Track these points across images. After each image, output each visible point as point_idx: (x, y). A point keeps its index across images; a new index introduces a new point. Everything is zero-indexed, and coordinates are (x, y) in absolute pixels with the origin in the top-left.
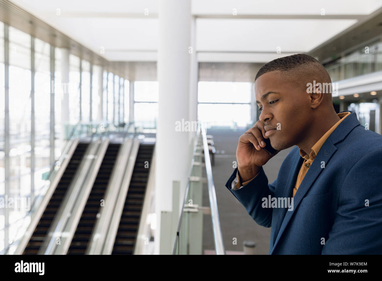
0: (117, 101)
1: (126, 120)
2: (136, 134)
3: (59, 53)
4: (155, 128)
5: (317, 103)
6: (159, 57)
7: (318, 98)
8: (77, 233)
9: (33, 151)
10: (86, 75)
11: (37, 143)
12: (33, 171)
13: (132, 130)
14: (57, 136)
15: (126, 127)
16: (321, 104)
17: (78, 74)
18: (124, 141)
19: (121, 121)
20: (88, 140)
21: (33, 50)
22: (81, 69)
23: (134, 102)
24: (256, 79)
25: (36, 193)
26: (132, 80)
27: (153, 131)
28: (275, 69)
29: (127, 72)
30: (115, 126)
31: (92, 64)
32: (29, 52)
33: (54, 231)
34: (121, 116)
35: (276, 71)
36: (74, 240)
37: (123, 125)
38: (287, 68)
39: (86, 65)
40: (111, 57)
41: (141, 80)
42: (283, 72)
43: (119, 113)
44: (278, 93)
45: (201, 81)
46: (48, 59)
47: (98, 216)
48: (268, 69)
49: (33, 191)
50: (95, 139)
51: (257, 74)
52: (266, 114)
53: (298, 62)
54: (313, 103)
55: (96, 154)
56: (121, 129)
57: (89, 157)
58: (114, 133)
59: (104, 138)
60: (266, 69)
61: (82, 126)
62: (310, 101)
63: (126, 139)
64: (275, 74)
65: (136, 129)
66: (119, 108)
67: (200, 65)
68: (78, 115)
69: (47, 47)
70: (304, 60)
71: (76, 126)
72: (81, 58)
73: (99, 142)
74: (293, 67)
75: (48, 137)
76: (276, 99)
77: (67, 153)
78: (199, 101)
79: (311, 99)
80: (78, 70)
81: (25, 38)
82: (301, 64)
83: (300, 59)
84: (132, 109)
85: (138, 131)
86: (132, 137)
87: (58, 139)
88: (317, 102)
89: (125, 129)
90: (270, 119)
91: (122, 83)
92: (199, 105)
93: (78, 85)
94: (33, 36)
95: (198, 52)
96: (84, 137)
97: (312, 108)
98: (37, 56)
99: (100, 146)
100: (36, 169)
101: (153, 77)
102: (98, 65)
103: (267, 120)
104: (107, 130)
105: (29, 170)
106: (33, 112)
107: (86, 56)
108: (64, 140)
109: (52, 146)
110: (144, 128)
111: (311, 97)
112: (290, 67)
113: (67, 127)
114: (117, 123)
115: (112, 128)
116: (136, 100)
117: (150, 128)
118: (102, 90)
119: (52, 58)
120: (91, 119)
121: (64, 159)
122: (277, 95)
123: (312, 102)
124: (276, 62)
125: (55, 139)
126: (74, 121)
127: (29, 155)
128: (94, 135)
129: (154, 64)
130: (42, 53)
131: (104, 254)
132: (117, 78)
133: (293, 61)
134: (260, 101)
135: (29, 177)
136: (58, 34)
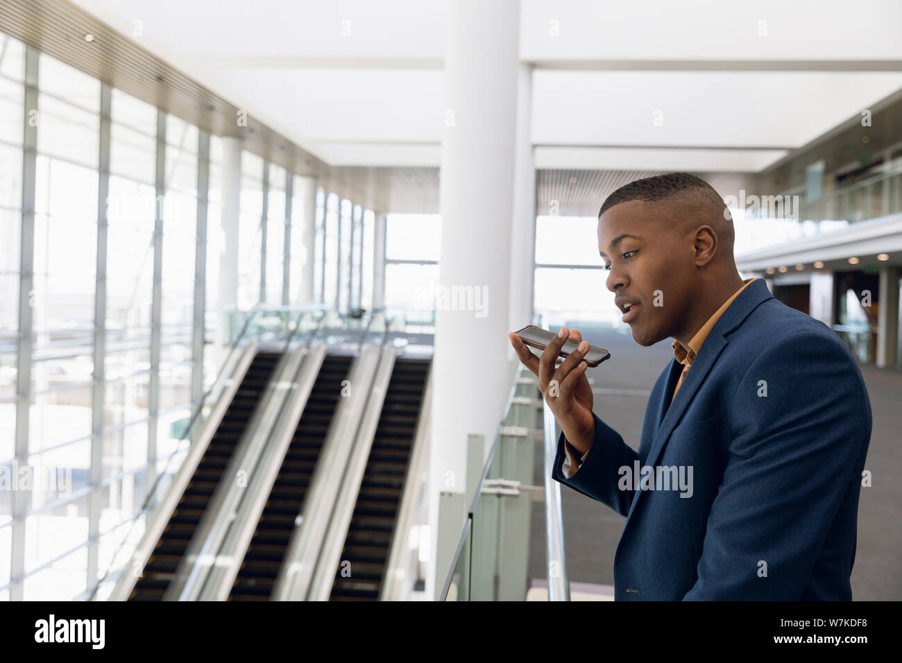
0: (345, 258)
1: (367, 304)
2: (388, 336)
3: (219, 147)
4: (432, 323)
5: (707, 258)
6: (444, 159)
7: (708, 248)
8: (249, 557)
9: (155, 369)
10: (277, 198)
11: (164, 354)
12: (154, 415)
13: (378, 326)
14: (208, 337)
15: (366, 318)
16: (713, 258)
17: (260, 194)
18: (359, 350)
19: (355, 305)
20: (280, 346)
21: (161, 140)
22: (266, 184)
23: (386, 261)
24: (600, 215)
25: (160, 467)
26: (381, 212)
27: (427, 330)
28: (635, 197)
29: (370, 191)
30: (341, 316)
31: (291, 172)
32: (151, 144)
33: (198, 552)
34: (355, 292)
35: (635, 201)
36: (243, 574)
37: (358, 314)
38: (654, 196)
39: (278, 175)
40: (334, 156)
41: (404, 210)
42: (648, 203)
43: (350, 286)
44: (639, 238)
45: (541, 215)
46: (193, 160)
47: (299, 520)
48: (621, 198)
49: (152, 460)
50: (294, 345)
51: (603, 207)
52: (618, 276)
53: (674, 186)
54: (699, 258)
55: (296, 379)
56: (354, 324)
57: (281, 385)
58: (337, 332)
59: (315, 343)
60: (618, 198)
61: (266, 314)
62: (694, 254)
63: (365, 347)
64: (635, 205)
65: (387, 324)
66: (351, 274)
67: (541, 176)
68: (256, 289)
69: (193, 134)
70: (684, 182)
71: (254, 313)
72: (267, 159)
73: (304, 351)
74: (665, 195)
75: (187, 338)
76: (635, 249)
77: (232, 376)
78: (539, 261)
79: (695, 250)
80: (259, 185)
81: (146, 114)
82: (679, 189)
83: (677, 181)
84: (380, 277)
85: (392, 328)
86: (378, 341)
87: (211, 343)
88: (706, 256)
89: (364, 323)
90: (625, 286)
91: (357, 217)
92: (538, 271)
93: (258, 220)
94: (163, 109)
95: (535, 146)
96: (270, 341)
97: (697, 266)
98: (171, 153)
99: (305, 359)
100: (161, 411)
101: (430, 205)
102: (304, 175)
103: (619, 288)
104: (322, 325)
105: (144, 413)
106: (157, 279)
107: (277, 154)
108: (225, 345)
109: (197, 359)
110: (407, 323)
111: (696, 248)
112: (661, 195)
113: (232, 316)
114: (344, 310)
115: (334, 322)
116: (389, 256)
117: (422, 324)
118: (312, 231)
119: (204, 159)
120: (285, 299)
121: (225, 389)
122: (638, 241)
123: (697, 255)
124: (635, 186)
125: (205, 342)
126: (246, 302)
127: (145, 379)
128: (292, 335)
129: (433, 173)
130: (181, 148)
131: (313, 599)
132: (346, 204)
133: (664, 184)
134: (606, 252)
135: (143, 430)
136: (216, 104)
